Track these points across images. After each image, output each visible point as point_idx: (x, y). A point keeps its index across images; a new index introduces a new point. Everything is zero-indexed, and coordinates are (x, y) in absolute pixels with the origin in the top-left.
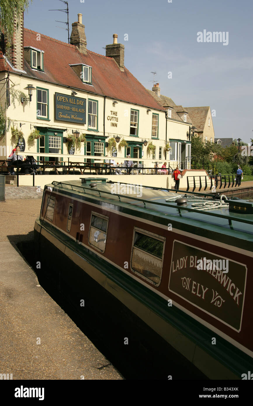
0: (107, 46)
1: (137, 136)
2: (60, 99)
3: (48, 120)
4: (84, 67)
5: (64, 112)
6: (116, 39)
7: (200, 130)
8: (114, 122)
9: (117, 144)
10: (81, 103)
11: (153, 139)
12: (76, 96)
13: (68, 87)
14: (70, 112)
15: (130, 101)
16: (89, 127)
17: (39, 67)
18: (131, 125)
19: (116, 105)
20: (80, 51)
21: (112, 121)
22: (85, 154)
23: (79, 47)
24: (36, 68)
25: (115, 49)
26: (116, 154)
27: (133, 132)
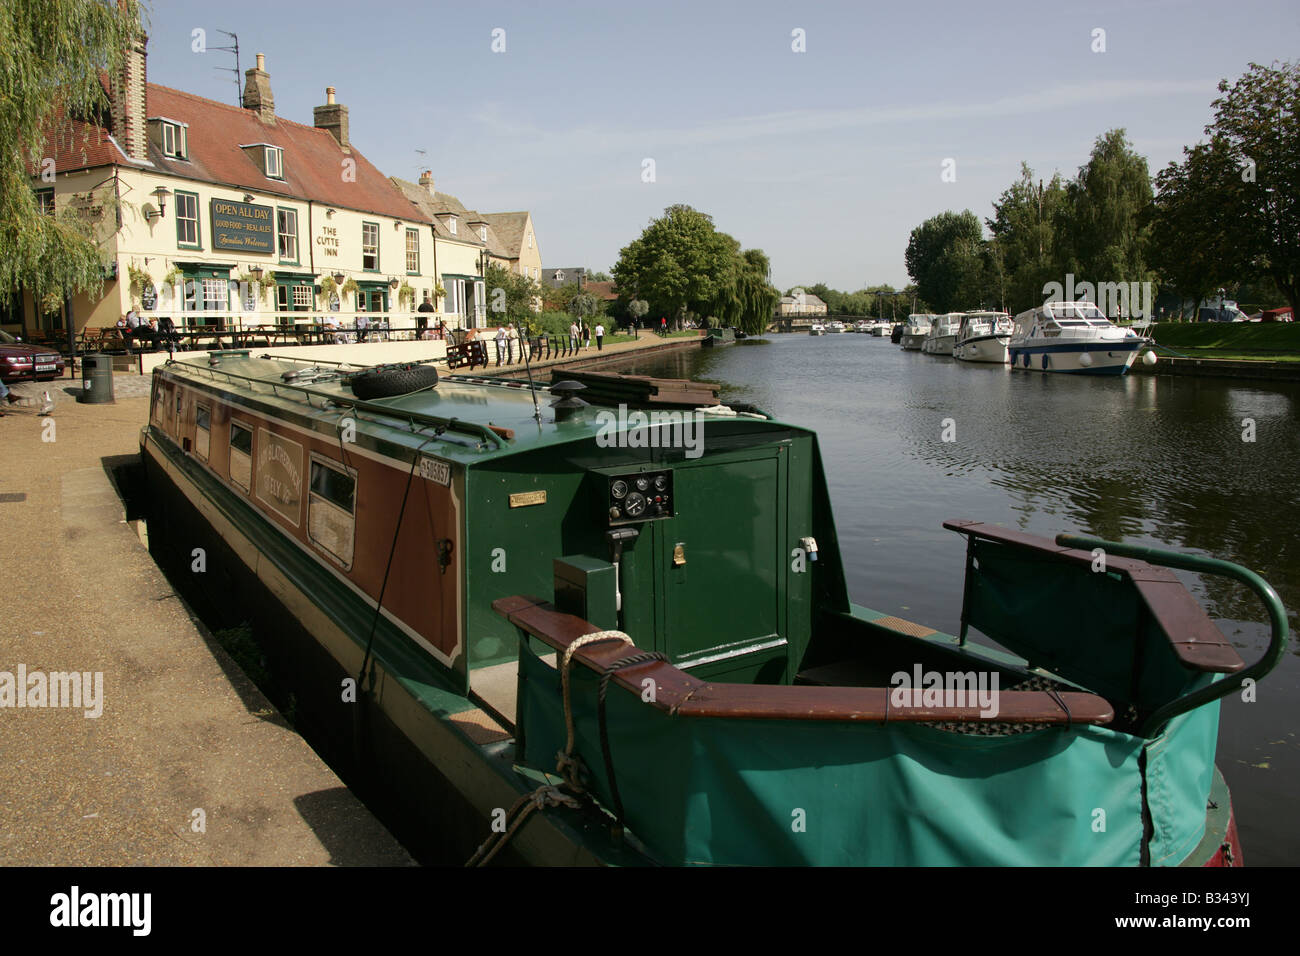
0: (316, 109)
1: (378, 272)
2: (222, 209)
3: (200, 249)
4: (267, 149)
5: (230, 233)
6: (332, 95)
7: (514, 256)
8: (332, 247)
9: (339, 288)
10: (264, 215)
11: (409, 275)
12: (252, 202)
13: (237, 188)
14: (242, 233)
15: (360, 207)
16: (282, 259)
17: (179, 154)
18: (365, 251)
19: (333, 215)
20: (263, 119)
21: (327, 246)
22: (276, 310)
23: (260, 113)
24: (174, 155)
25: (332, 114)
26: (338, 306)
27: (369, 263)
